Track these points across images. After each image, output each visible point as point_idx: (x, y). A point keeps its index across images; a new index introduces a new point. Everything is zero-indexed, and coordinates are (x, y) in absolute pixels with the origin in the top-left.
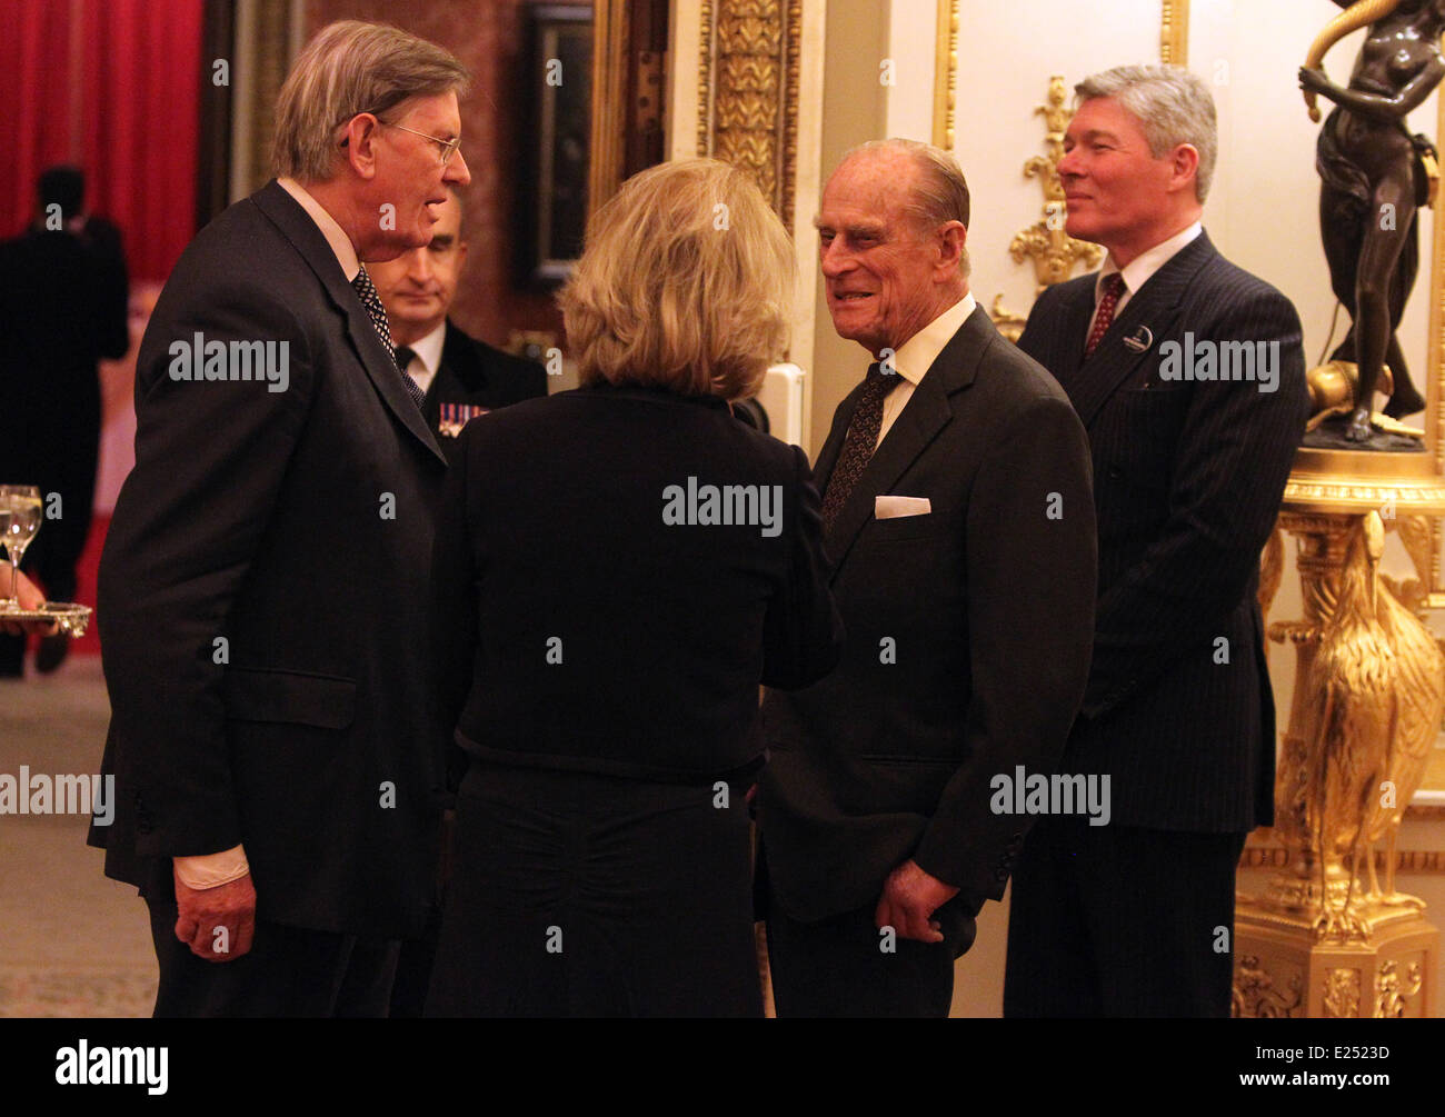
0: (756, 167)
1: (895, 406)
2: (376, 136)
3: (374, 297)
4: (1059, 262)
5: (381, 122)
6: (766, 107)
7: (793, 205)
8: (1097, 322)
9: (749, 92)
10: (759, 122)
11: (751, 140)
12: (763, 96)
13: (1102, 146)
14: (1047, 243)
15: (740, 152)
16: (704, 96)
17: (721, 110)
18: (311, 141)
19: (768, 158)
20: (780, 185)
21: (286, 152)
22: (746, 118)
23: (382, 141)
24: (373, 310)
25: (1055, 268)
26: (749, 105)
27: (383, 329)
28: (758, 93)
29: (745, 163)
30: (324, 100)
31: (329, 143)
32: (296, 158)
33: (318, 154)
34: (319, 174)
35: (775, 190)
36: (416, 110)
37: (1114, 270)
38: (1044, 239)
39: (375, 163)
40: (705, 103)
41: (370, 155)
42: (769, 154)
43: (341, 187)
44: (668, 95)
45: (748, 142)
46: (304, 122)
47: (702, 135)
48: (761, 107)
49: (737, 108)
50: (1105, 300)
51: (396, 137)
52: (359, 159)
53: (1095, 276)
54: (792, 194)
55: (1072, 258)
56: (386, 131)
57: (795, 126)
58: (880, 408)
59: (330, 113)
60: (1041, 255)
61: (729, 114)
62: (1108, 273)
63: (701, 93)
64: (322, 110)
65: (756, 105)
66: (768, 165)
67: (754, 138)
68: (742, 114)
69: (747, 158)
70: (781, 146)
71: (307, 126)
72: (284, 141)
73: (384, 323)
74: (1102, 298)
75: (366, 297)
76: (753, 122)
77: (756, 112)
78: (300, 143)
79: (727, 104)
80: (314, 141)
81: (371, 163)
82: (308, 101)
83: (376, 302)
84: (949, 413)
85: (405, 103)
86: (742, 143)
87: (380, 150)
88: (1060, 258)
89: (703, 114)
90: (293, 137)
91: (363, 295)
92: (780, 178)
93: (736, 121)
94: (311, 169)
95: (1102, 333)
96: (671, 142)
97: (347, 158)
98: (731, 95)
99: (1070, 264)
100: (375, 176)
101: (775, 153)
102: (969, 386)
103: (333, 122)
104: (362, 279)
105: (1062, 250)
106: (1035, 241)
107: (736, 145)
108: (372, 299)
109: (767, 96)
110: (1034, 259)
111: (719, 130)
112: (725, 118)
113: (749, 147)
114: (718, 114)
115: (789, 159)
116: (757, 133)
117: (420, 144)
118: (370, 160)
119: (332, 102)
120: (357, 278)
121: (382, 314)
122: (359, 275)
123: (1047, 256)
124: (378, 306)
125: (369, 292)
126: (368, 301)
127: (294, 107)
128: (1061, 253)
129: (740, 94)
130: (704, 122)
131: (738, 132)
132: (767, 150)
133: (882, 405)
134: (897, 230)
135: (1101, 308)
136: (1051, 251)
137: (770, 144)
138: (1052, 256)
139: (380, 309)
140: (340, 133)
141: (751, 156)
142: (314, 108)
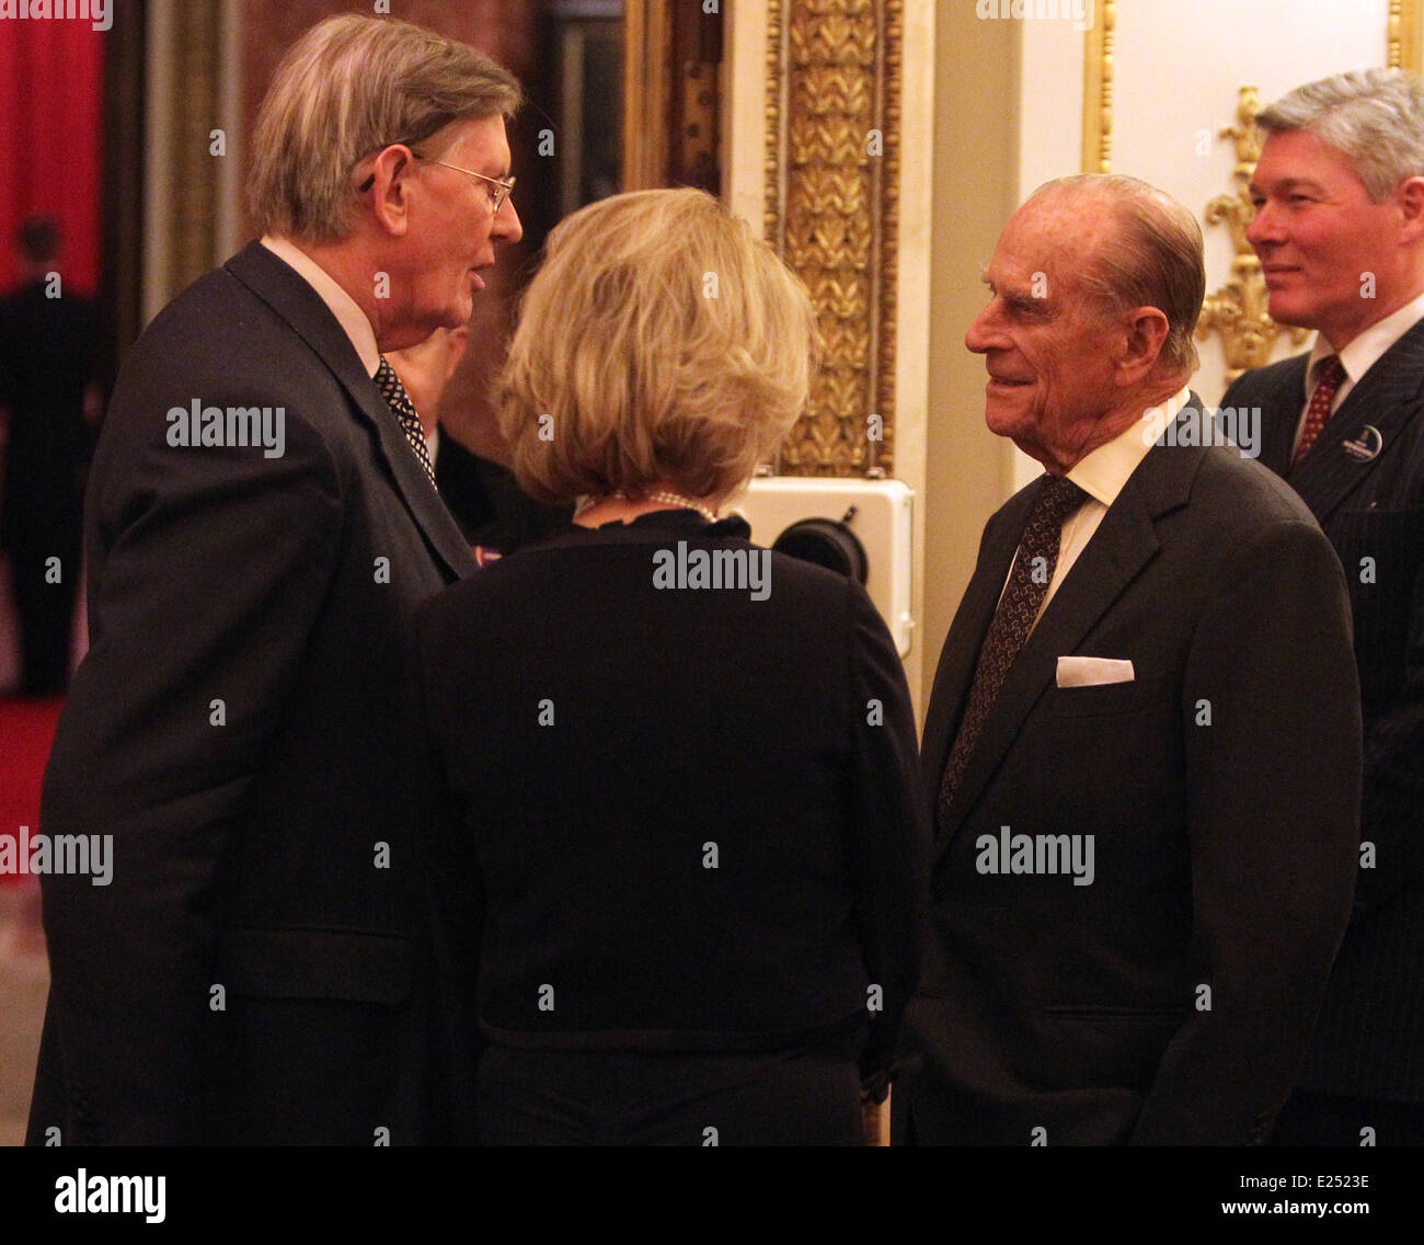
0: (845, 216)
1: (1078, 536)
2: (408, 175)
3: (402, 395)
4: (1256, 338)
5: (417, 156)
6: (857, 135)
7: (894, 267)
8: (1309, 421)
9: (833, 114)
10: (849, 155)
11: (837, 179)
12: (852, 121)
13: (1302, 198)
14: (1239, 312)
15: (822, 196)
16: (773, 122)
17: (797, 139)
18: (319, 183)
19: (861, 203)
20: (878, 240)
21: (281, 200)
22: (830, 150)
23: (414, 181)
24: (403, 414)
25: (1250, 345)
26: (833, 132)
27: (418, 441)
28: (846, 116)
29: (830, 211)
30: (336, 129)
31: (345, 187)
32: (296, 209)
33: (330, 202)
34: (332, 229)
35: (870, 247)
36: (461, 140)
37: (1329, 351)
38: (1234, 307)
39: (409, 213)
40: (774, 130)
41: (400, 202)
42: (863, 198)
43: (361, 248)
44: (725, 120)
45: (833, 183)
46: (308, 159)
47: (772, 174)
48: (851, 136)
49: (817, 137)
50: (1318, 392)
51: (436, 176)
52: (388, 209)
53: (1306, 357)
54: (894, 252)
55: (1272, 332)
56: (422, 169)
57: (897, 160)
58: (1056, 538)
59: (346, 145)
60: (1231, 329)
61: (807, 145)
62: (1322, 355)
63: (769, 117)
64: (334, 140)
65: (844, 133)
66: (861, 213)
67: (842, 176)
68: (825, 145)
69: (832, 204)
70: (878, 187)
71: (313, 164)
72: (277, 184)
73: (418, 431)
74: (1315, 389)
75: (391, 397)
76: (839, 156)
77: (843, 143)
78: (303, 189)
79: (805, 131)
80: (323, 185)
81: (402, 215)
82: (311, 130)
83: (405, 403)
84: (1156, 545)
85: (448, 129)
86: (824, 184)
87: (414, 195)
88: (1257, 332)
89: (772, 147)
90: (292, 178)
91: (387, 394)
92: (878, 230)
93: (816, 154)
94: (321, 225)
95: (1314, 436)
96: (729, 184)
97: (370, 207)
98: (810, 119)
99: (1271, 340)
100: (407, 231)
101: (870, 196)
102: (1184, 506)
103: (352, 157)
104: (384, 372)
105: (1259, 321)
106: (1223, 309)
107: (817, 187)
108: (400, 400)
109: (858, 120)
110: (1222, 336)
111: (794, 167)
112: (802, 150)
113: (834, 188)
114: (792, 147)
115: (888, 204)
116: (846, 170)
117: (467, 186)
118: (400, 210)
119: (347, 130)
120: (379, 371)
121: (414, 419)
122: (381, 368)
123: (1240, 330)
124: (409, 408)
125: (394, 390)
126: (394, 402)
127: (290, 137)
128: (1259, 326)
129: (821, 118)
130: (774, 156)
131: (819, 170)
132: (859, 193)
133: (1059, 533)
134: (1067, 305)
135: (1313, 402)
136: (1244, 323)
137: (863, 186)
138: (1245, 330)
139: (411, 412)
140: (361, 172)
141: (838, 201)
142: (321, 139)
